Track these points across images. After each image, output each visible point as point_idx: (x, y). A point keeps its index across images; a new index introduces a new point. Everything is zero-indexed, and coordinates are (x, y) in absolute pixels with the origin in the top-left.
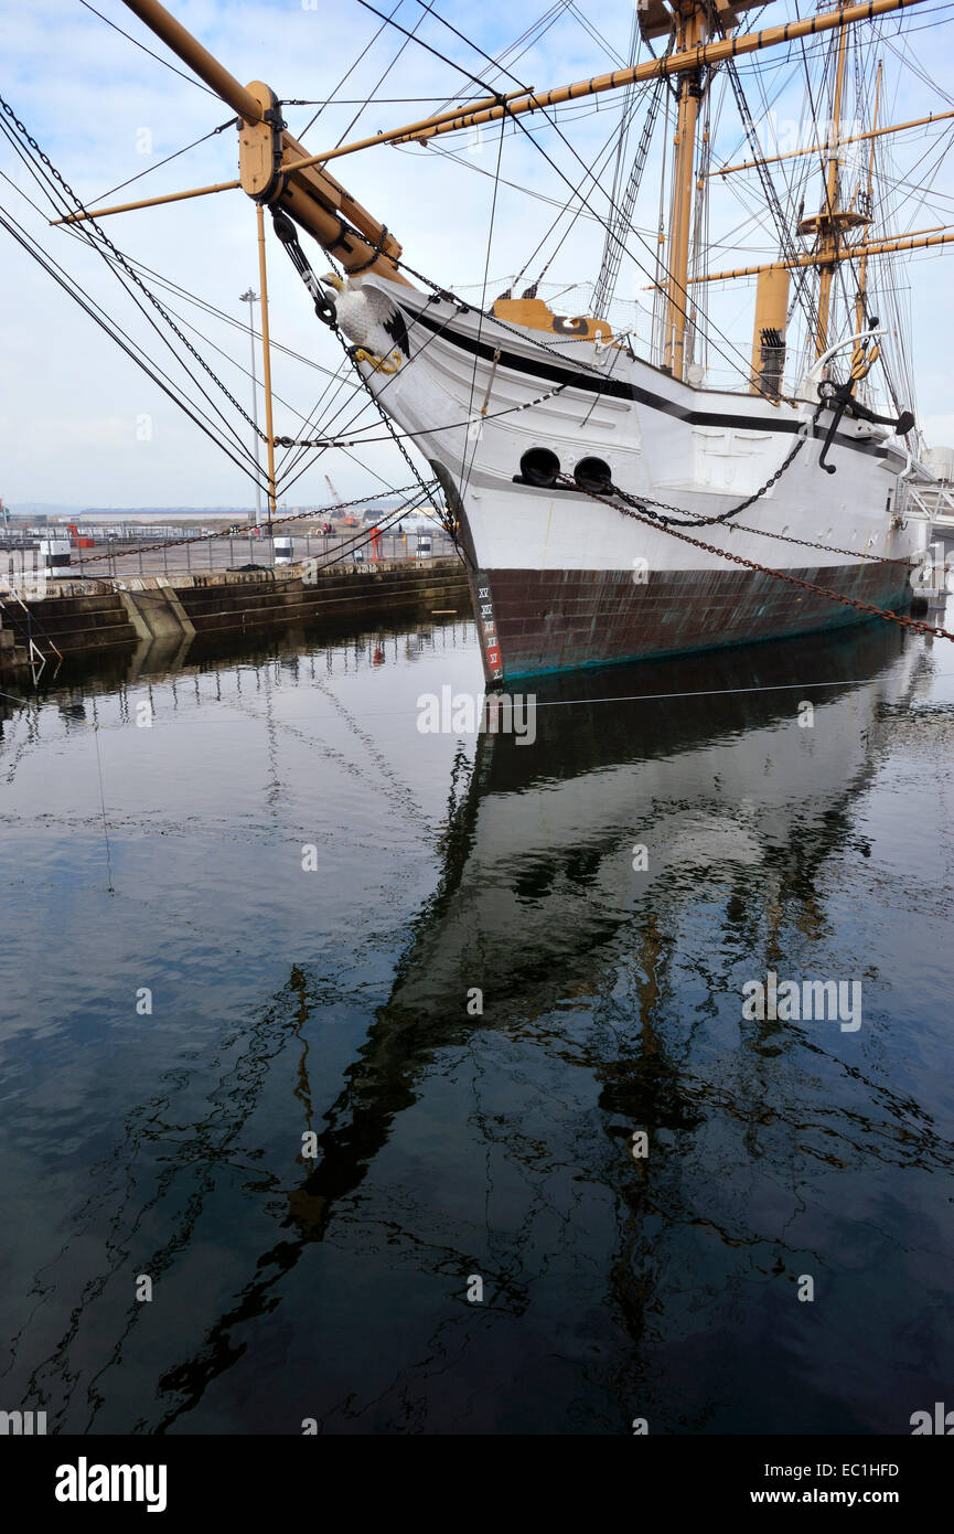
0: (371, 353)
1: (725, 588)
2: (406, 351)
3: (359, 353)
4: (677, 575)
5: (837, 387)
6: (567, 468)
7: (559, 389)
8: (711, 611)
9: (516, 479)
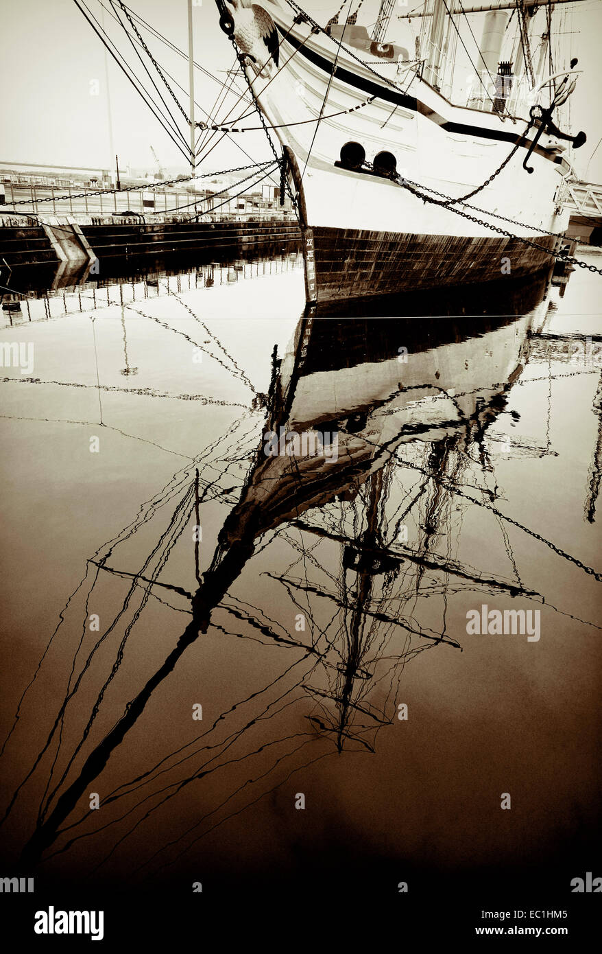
0: (254, 60)
1: (454, 248)
2: (276, 61)
3: (247, 59)
4: (427, 237)
5: (543, 110)
6: (370, 158)
7: (372, 99)
8: (443, 263)
9: (337, 164)
